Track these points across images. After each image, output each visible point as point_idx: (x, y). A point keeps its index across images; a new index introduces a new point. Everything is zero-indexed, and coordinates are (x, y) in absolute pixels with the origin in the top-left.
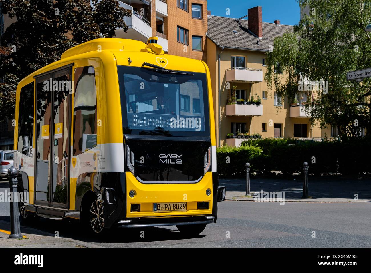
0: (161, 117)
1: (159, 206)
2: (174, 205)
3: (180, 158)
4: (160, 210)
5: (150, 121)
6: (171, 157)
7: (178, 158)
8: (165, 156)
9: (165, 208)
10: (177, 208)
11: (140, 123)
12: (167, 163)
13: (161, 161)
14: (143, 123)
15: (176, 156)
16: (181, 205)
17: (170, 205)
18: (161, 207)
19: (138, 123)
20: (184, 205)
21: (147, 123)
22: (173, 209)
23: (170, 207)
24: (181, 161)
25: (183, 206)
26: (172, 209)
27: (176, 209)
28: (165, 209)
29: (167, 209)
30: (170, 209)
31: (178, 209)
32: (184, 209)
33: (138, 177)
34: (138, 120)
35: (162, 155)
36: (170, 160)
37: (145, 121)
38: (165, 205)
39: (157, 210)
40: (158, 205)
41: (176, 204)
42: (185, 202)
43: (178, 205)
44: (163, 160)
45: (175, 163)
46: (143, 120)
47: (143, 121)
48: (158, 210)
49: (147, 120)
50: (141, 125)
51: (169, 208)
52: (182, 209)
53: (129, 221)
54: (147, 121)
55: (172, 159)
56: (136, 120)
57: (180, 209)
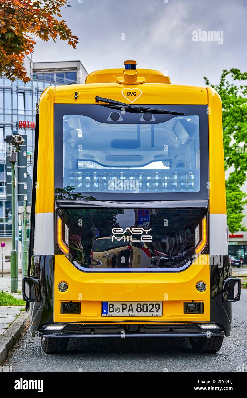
0: (122, 173)
1: (111, 306)
2: (139, 306)
3: (149, 233)
4: (114, 312)
5: (103, 180)
6: (133, 232)
7: (144, 233)
8: (122, 231)
9: (123, 309)
10: (145, 310)
11: (87, 184)
12: (125, 241)
13: (114, 238)
14: (92, 182)
15: (141, 230)
16: (151, 306)
17: (131, 305)
18: (114, 307)
19: (83, 184)
20: (157, 306)
21: (98, 183)
22: (138, 311)
23: (131, 308)
24: (151, 238)
25: (156, 308)
26: (135, 312)
27: (142, 312)
28: (123, 312)
29: (126, 311)
30: (131, 312)
31: (147, 311)
32: (157, 312)
33: (75, 262)
34: (82, 179)
35: (116, 230)
36: (131, 236)
37: (95, 180)
38: (123, 304)
39: (108, 313)
40: (109, 304)
41: (142, 304)
42: (159, 301)
43: (145, 306)
44: (119, 236)
45: (139, 241)
46: (92, 178)
47: (92, 180)
48: (110, 312)
49: (98, 178)
50: (88, 186)
51: (129, 310)
52: (153, 312)
53: (60, 328)
54: (98, 180)
55: (133, 235)
56: (79, 179)
57: (150, 311)
